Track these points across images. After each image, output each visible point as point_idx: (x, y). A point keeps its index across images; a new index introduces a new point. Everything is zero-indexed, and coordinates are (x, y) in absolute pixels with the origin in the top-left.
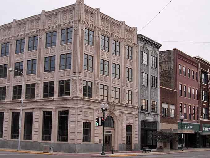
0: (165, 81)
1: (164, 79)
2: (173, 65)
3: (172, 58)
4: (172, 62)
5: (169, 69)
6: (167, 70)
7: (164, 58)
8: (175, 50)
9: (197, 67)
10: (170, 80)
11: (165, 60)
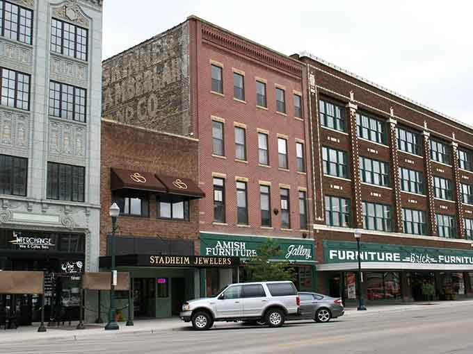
0: (169, 115)
1: (165, 109)
2: (186, 66)
3: (185, 46)
4: (185, 57)
5: (179, 79)
6: (174, 81)
7: (168, 50)
8: (193, 20)
9: (300, 81)
10: (181, 109)
11: (169, 55)
